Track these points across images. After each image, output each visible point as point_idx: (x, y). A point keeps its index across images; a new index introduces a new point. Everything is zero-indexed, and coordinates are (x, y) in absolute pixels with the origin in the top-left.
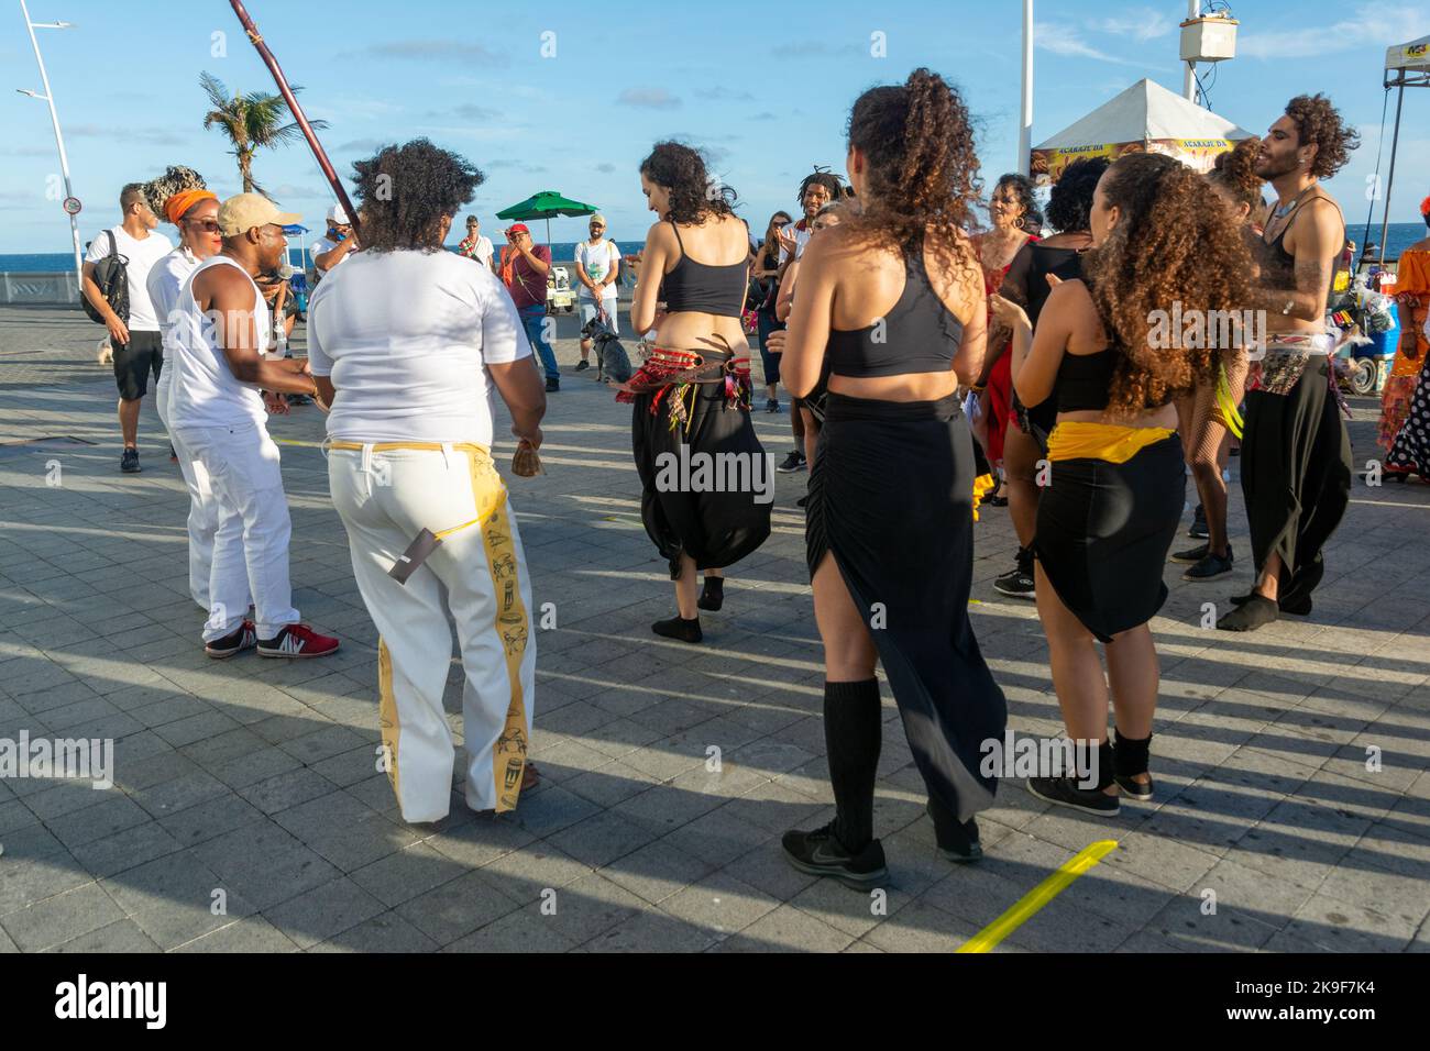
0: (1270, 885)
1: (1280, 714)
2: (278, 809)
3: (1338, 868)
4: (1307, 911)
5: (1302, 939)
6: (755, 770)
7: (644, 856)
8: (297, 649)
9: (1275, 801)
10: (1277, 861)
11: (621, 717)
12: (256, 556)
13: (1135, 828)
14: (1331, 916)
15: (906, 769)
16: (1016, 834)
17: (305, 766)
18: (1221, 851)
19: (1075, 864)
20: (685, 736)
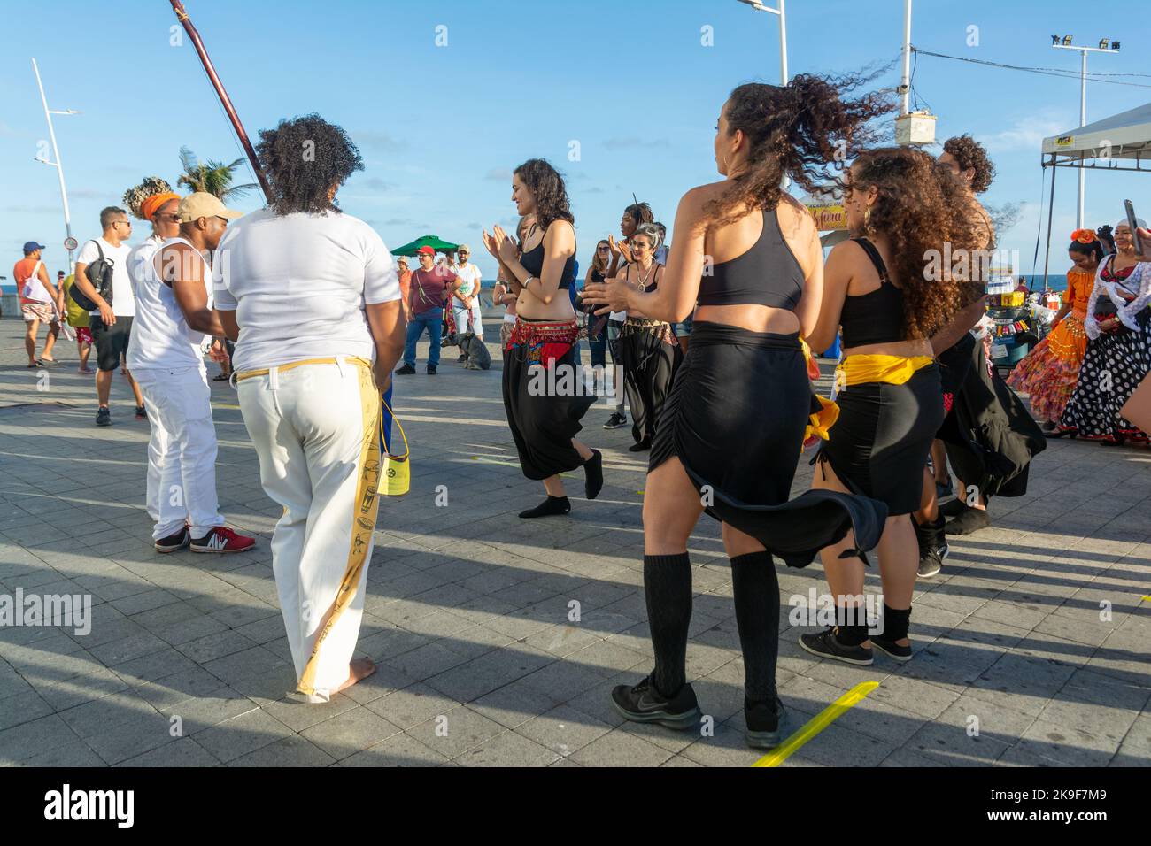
0: (1000, 713)
1: (997, 593)
2: (208, 659)
3: (1053, 700)
4: (1031, 731)
5: (1030, 752)
6: (590, 632)
7: (503, 694)
8: (221, 546)
9: (1000, 653)
10: (1005, 696)
11: (484, 595)
12: (189, 472)
13: (892, 672)
14: (1051, 736)
15: (710, 631)
16: (799, 677)
17: (231, 629)
18: (961, 689)
19: (847, 698)
20: (534, 608)
